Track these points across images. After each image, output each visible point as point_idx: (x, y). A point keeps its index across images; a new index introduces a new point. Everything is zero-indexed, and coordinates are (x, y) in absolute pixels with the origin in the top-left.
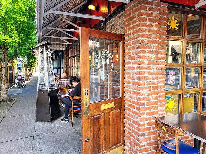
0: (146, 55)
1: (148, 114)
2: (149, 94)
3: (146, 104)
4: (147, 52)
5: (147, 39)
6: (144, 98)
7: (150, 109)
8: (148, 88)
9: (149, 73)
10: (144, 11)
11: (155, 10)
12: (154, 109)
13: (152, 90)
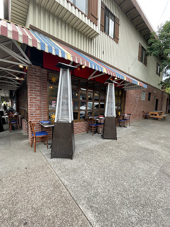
0: (33, 92)
1: (35, 119)
2: (35, 110)
3: (34, 114)
4: (34, 90)
5: (34, 85)
6: (33, 111)
7: (37, 117)
8: (35, 107)
9: (35, 100)
10: (31, 72)
11: (38, 72)
12: (39, 117)
13: (38, 108)
